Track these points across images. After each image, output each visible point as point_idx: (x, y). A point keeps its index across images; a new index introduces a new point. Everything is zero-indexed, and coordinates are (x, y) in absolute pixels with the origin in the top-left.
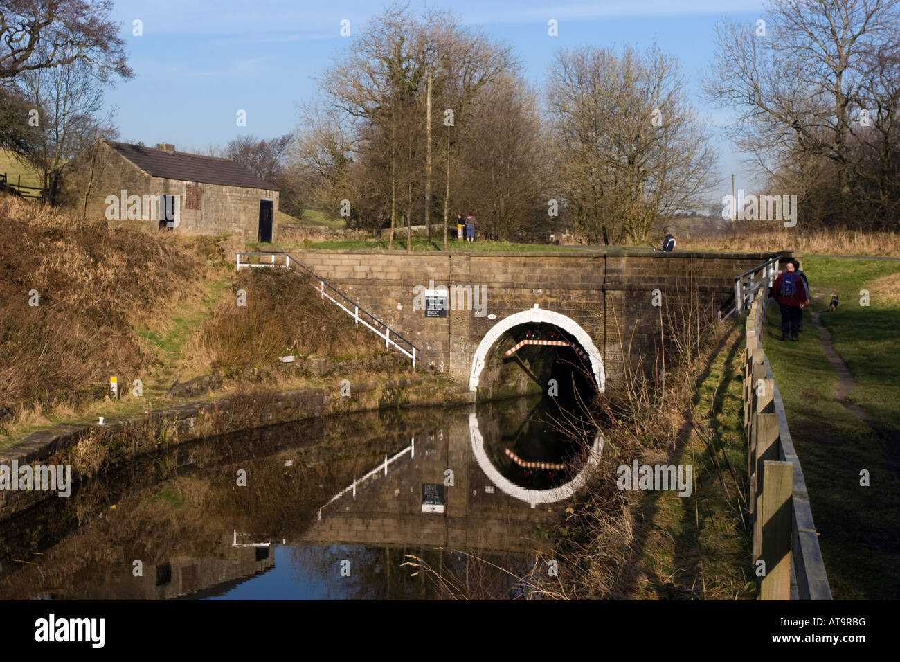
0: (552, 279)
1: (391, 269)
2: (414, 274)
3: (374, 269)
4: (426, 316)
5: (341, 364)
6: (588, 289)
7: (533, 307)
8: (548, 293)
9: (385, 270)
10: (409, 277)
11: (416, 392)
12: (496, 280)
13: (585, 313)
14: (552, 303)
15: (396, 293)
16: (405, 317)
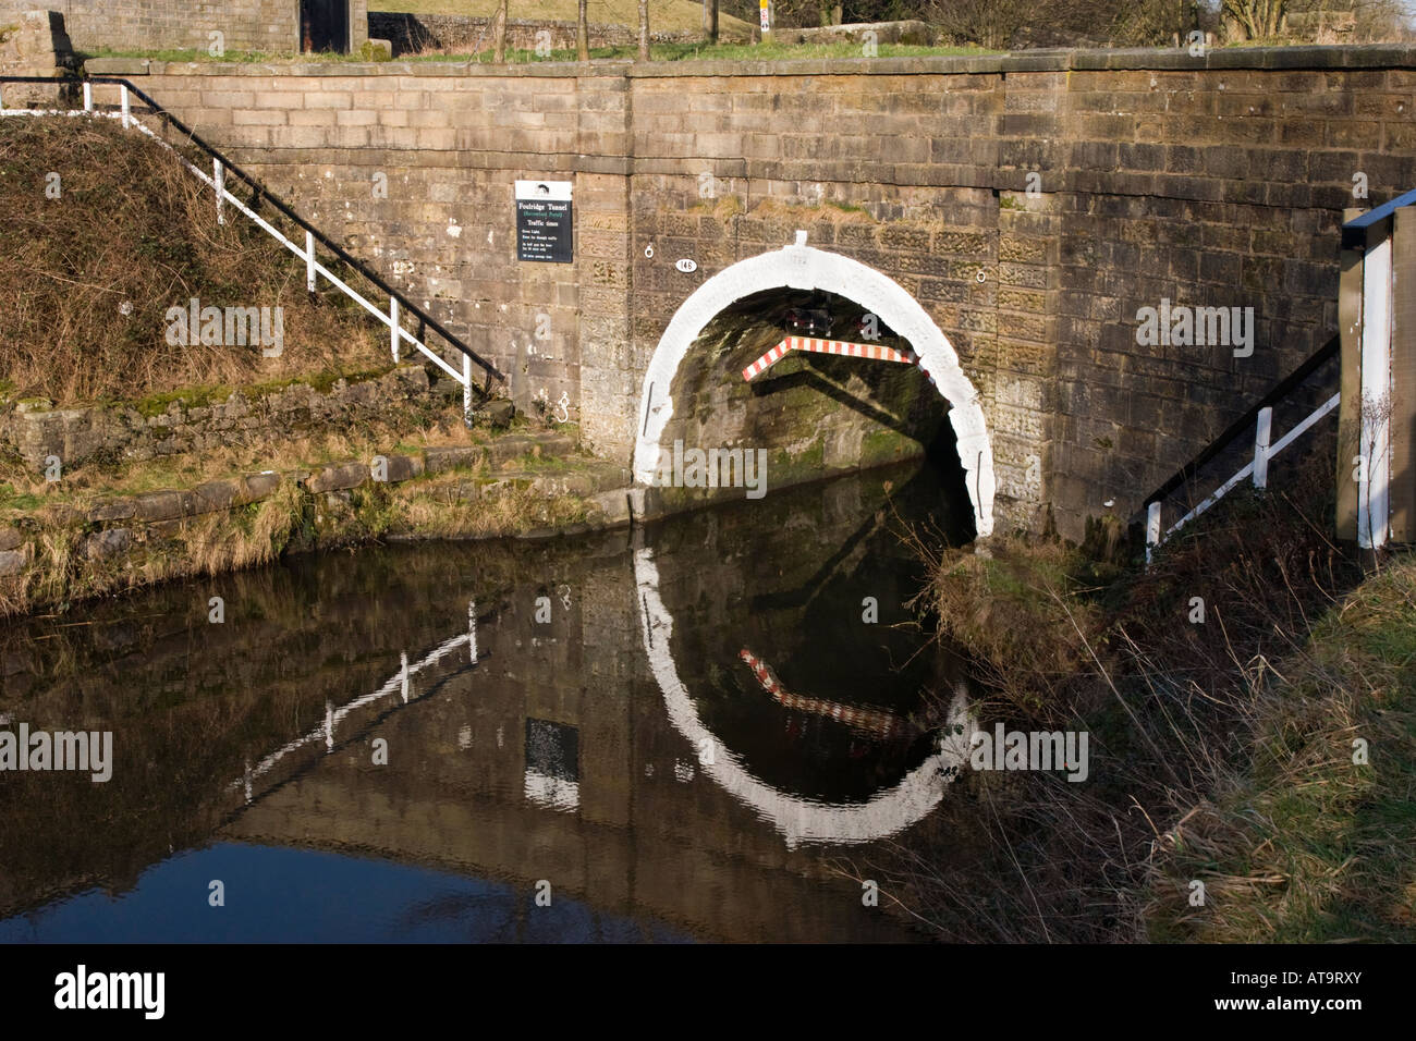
0: (851, 149)
1: (433, 118)
2: (487, 134)
3: (389, 119)
4: (520, 258)
5: (162, 420)
6: (952, 186)
7: (791, 239)
8: (839, 194)
9: (415, 123)
10: (475, 143)
11: (435, 498)
12: (699, 151)
13: (939, 266)
14: (844, 230)
15: (443, 189)
16: (469, 257)
